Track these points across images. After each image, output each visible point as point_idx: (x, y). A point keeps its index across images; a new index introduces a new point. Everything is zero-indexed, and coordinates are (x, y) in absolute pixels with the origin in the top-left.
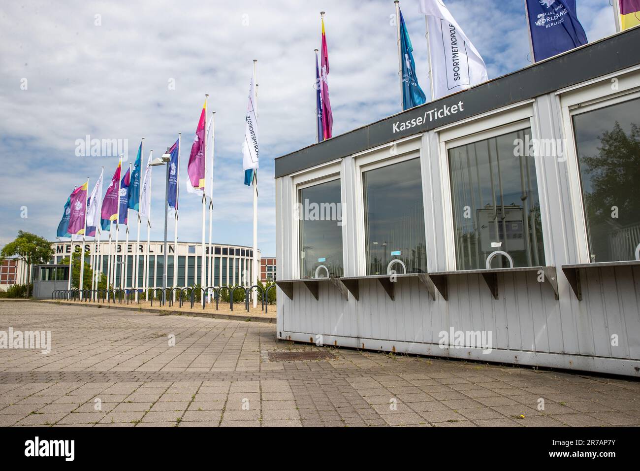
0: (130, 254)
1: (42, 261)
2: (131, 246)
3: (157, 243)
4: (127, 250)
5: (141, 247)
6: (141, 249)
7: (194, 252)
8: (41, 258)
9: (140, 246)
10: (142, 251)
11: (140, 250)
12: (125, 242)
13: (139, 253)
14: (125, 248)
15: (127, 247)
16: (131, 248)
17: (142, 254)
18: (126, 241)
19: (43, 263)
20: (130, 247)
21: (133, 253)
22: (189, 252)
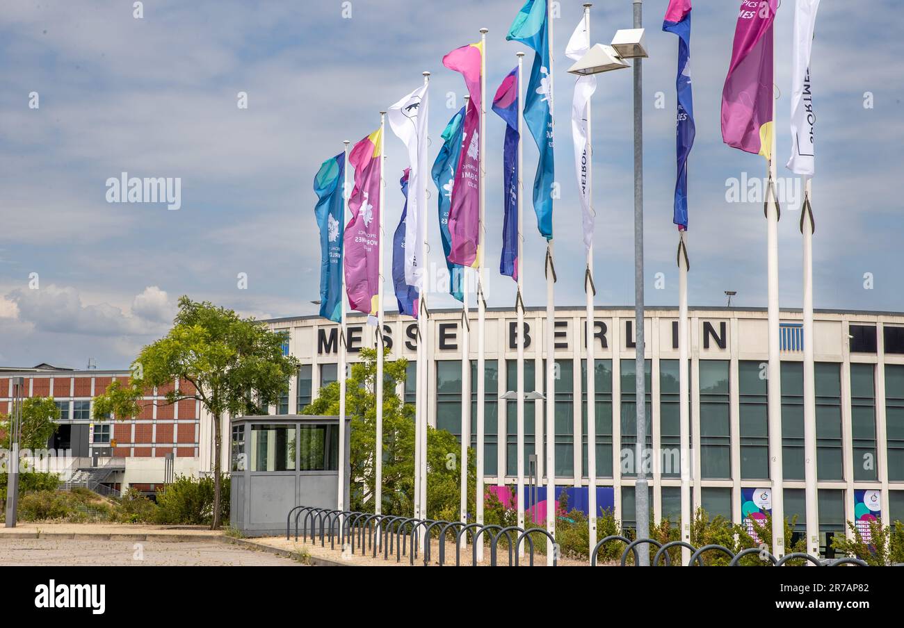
0: (562, 354)
1: (254, 400)
2: (564, 324)
3: (659, 313)
4: (552, 341)
5: (599, 330)
6: (601, 337)
7: (800, 346)
8: (253, 392)
9: (597, 324)
10: (604, 345)
11: (599, 342)
12: (542, 314)
13: (594, 351)
14: (542, 331)
15: (552, 330)
16: (563, 335)
17: (604, 355)
18: (544, 309)
19: (259, 412)
20: (560, 330)
21: (575, 352)
22: (784, 346)
